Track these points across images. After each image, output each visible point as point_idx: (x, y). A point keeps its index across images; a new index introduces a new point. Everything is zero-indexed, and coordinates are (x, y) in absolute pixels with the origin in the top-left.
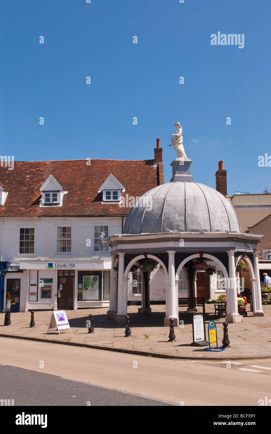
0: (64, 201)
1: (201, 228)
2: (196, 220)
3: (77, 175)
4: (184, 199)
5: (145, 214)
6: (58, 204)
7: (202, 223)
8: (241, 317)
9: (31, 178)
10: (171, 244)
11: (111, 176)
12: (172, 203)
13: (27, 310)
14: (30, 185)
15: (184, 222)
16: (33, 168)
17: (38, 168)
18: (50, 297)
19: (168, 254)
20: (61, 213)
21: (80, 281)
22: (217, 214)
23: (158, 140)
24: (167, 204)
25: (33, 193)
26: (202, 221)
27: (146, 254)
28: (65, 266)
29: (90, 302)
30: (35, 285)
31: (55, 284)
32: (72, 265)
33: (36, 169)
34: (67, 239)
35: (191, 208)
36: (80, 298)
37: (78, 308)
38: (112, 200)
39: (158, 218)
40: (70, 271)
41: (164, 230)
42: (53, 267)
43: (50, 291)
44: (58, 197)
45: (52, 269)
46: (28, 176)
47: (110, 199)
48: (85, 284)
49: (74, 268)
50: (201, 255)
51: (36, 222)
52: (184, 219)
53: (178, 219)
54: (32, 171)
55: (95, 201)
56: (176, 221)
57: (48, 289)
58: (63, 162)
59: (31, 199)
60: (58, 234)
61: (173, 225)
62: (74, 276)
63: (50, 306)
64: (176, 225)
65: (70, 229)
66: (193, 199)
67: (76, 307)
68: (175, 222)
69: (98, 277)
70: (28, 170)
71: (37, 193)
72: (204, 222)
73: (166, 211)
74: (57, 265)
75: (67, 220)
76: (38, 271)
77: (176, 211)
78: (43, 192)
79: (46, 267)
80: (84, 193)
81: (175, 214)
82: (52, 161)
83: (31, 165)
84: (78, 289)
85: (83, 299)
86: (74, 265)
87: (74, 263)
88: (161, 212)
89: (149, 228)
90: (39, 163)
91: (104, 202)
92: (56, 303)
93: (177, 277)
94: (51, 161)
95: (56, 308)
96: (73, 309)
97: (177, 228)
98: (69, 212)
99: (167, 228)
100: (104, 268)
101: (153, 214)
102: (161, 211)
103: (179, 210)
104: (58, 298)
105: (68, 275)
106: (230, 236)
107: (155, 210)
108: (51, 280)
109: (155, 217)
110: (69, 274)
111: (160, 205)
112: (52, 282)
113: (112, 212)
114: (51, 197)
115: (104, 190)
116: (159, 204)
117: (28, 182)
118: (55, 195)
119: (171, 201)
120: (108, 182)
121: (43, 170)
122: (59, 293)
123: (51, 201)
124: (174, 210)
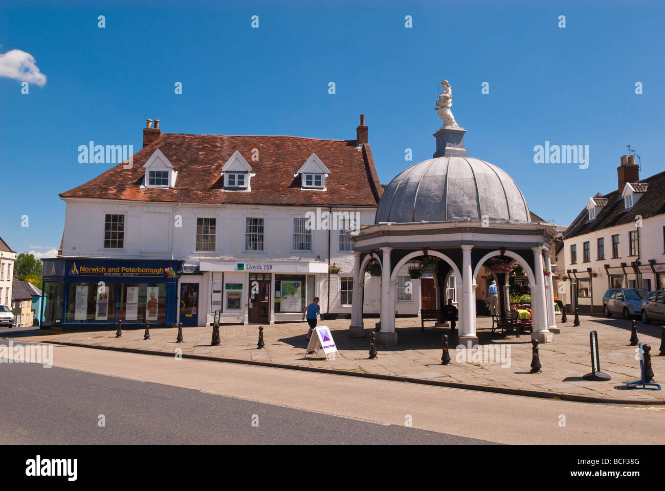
0: (252, 186)
1: (498, 216)
2: (491, 205)
3: (265, 154)
4: (472, 177)
5: (418, 196)
6: (245, 189)
7: (499, 210)
8: (552, 335)
9: (206, 155)
10: (468, 236)
11: (314, 156)
12: (457, 182)
13: (208, 324)
14: (206, 163)
15: (476, 208)
16: (206, 143)
17: (213, 143)
18: (238, 307)
19: (462, 250)
20: (252, 200)
21: (278, 288)
22: (514, 199)
23: (362, 117)
24: (450, 183)
25: (210, 173)
26: (499, 208)
27: (425, 250)
28: (260, 267)
29: (291, 315)
30: (219, 292)
31: (245, 291)
32: (269, 267)
33: (210, 145)
34: (258, 234)
35: (484, 189)
36: (278, 309)
37: (276, 323)
38: (313, 186)
39: (439, 201)
40: (264, 275)
41: (450, 218)
42: (243, 269)
43: (239, 300)
44: (245, 179)
45: (242, 271)
46: (201, 153)
47: (312, 185)
48: (284, 291)
49: (271, 271)
50: (503, 252)
51: (218, 211)
52: (476, 204)
53: (468, 203)
54: (205, 146)
55: (291, 186)
56: (467, 206)
57: (237, 297)
58: (244, 137)
59: (208, 181)
60: (247, 227)
61: (461, 212)
62: (270, 281)
63: (238, 319)
64: (466, 211)
65: (261, 221)
66: (484, 178)
67: (272, 320)
68: (464, 207)
69: (300, 282)
70: (200, 145)
71: (216, 174)
72: (501, 208)
73: (450, 192)
74: (249, 266)
75: (260, 209)
76: (223, 273)
77: (465, 193)
78: (227, 172)
79: (234, 269)
80: (276, 177)
81: (463, 196)
82: (231, 136)
83: (204, 139)
84: (275, 298)
85: (281, 311)
86: (271, 267)
87: (270, 264)
88: (442, 194)
89: (427, 215)
90: (214, 138)
91: (303, 188)
92: (247, 316)
93: (475, 280)
94: (229, 136)
95: (246, 322)
96: (269, 324)
97: (467, 215)
98: (261, 199)
99: (453, 215)
100: (310, 272)
101: (431, 195)
102: (443, 192)
103: (468, 192)
104: (249, 309)
105: (262, 279)
106: (541, 228)
107: (433, 191)
108: (240, 286)
109: (435, 200)
110: (264, 278)
111: (440, 184)
112: (242, 289)
113: (316, 201)
114: (236, 180)
115: (304, 173)
116: (438, 183)
117: (203, 160)
118: (241, 177)
119: (456, 180)
120: (309, 163)
121: (220, 145)
122: (250, 302)
123: (236, 185)
124: (461, 191)
